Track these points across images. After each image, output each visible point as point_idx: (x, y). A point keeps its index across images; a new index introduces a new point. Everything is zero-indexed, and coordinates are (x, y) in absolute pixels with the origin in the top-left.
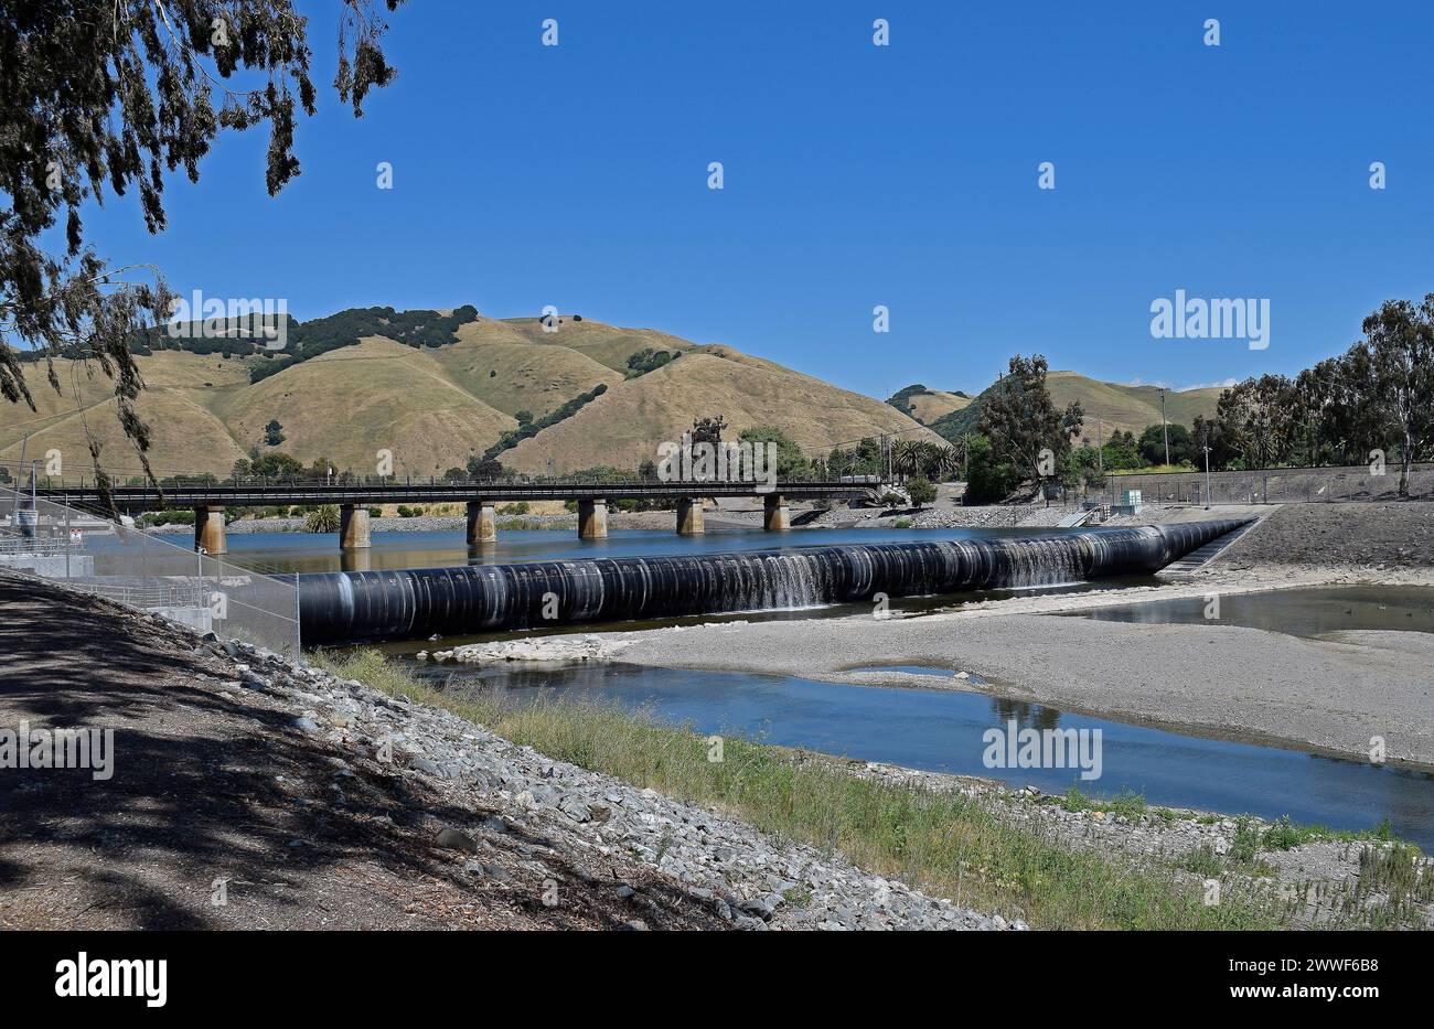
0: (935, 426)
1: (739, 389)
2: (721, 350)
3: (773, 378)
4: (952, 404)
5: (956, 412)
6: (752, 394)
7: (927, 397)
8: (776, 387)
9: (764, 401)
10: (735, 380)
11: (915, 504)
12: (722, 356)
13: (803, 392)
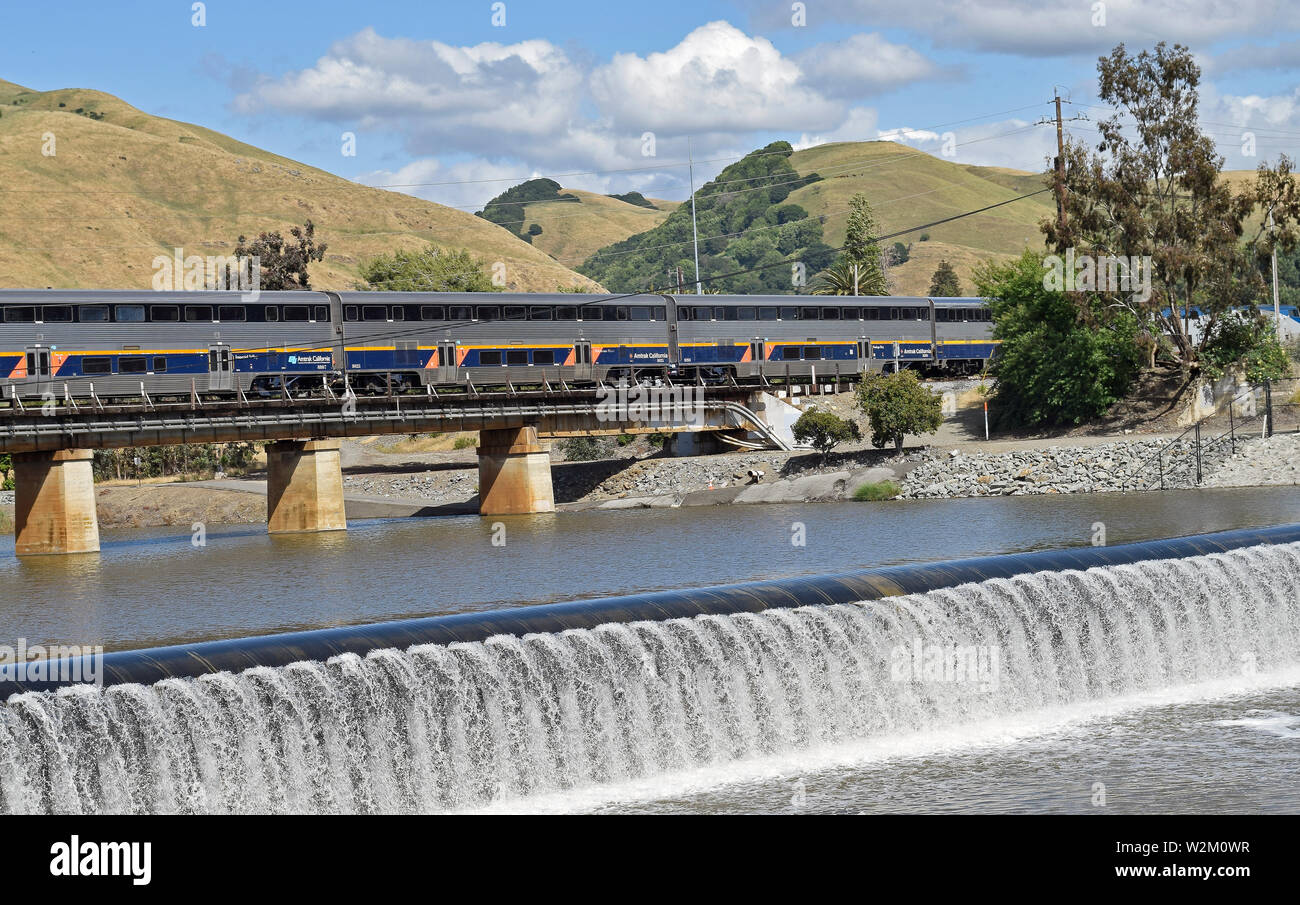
0: (589, 269)
1: (144, 192)
2: (93, 104)
3: (222, 165)
4: (623, 222)
5: (634, 239)
6: (176, 205)
7: (567, 206)
8: (230, 186)
9: (205, 220)
10: (134, 172)
11: (880, 437)
12: (95, 116)
13: (295, 197)
